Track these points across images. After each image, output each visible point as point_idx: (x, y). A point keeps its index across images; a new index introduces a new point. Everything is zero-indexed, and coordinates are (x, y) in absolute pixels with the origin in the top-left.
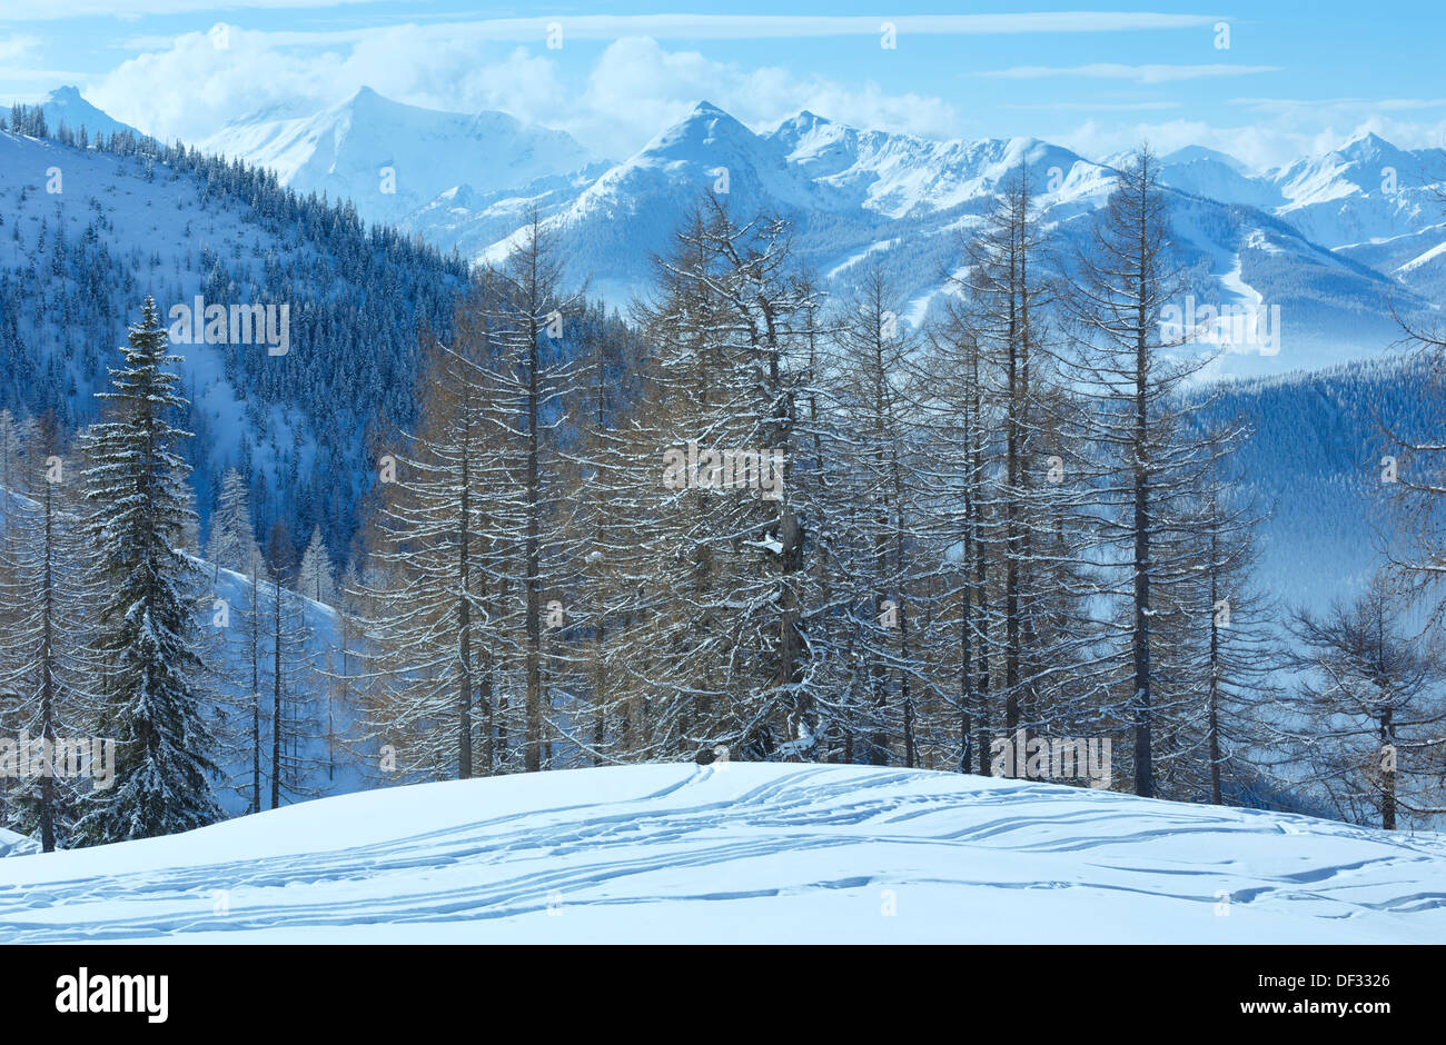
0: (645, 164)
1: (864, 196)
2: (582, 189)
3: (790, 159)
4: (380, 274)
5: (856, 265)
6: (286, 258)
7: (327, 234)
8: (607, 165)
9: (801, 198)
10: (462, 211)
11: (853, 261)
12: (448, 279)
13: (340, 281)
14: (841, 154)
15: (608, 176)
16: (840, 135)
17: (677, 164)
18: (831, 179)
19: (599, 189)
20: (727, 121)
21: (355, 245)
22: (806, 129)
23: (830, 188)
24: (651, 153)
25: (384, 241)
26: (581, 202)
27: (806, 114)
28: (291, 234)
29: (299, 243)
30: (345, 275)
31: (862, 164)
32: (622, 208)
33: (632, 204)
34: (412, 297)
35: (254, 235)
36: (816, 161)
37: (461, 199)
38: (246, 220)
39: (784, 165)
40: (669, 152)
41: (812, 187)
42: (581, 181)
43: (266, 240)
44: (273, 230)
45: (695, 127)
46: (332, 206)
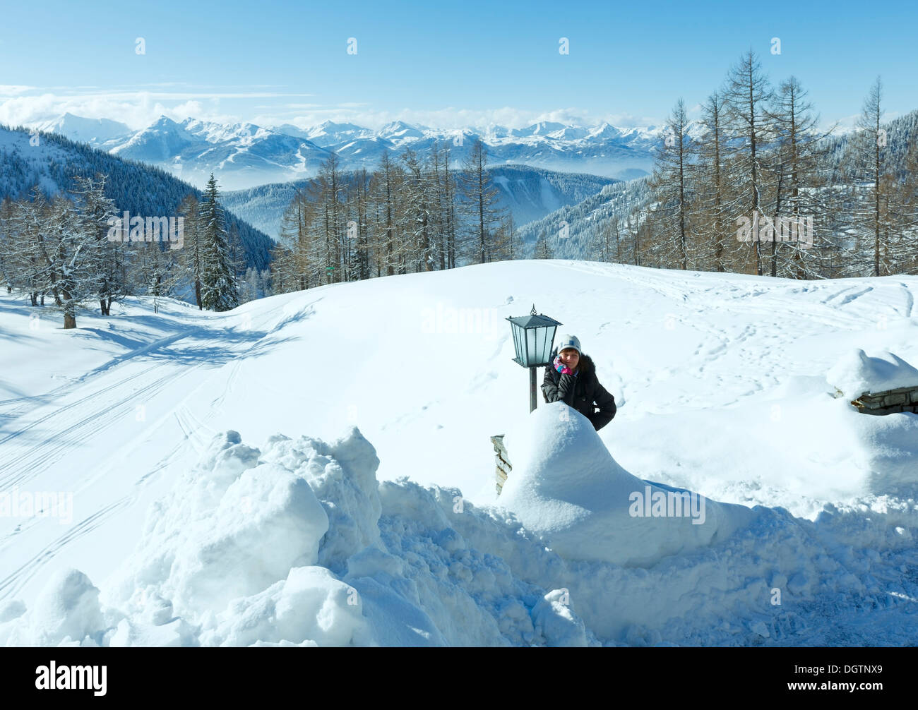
0: (148, 131)
1: (206, 138)
2: (130, 138)
3: (186, 129)
4: (99, 161)
5: (205, 155)
6: (72, 158)
7: (83, 151)
8: (137, 132)
9: (189, 139)
10: (97, 144)
11: (204, 153)
12: (117, 161)
13: (88, 163)
14: (199, 127)
15: (138, 134)
16: (199, 123)
17: (156, 131)
18: (197, 134)
19: (135, 137)
20: (169, 120)
21: (91, 154)
22: (189, 122)
23: (197, 136)
24: (149, 128)
25: (99, 153)
26: (131, 141)
27: (190, 118)
28: (72, 152)
29: (75, 154)
30: (89, 161)
31: (204, 130)
32: (142, 142)
33: (145, 141)
34: (108, 166)
35: (62, 152)
36: (193, 129)
37: (97, 141)
38: (60, 148)
39: (184, 130)
40: (154, 128)
41: (192, 136)
42: (130, 136)
43: (66, 153)
44: (67, 151)
45: (161, 122)
46: (83, 143)
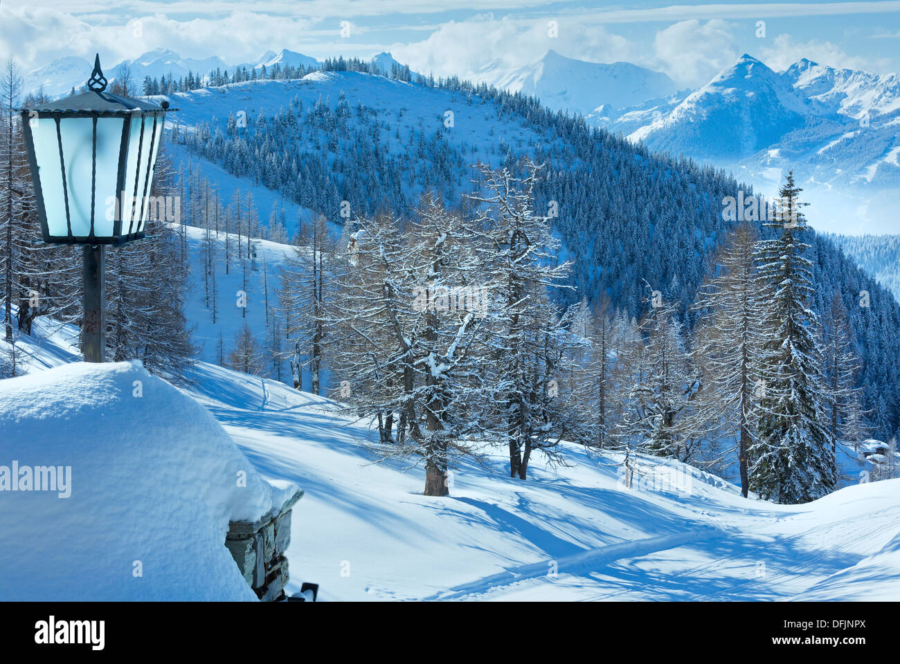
0: (712, 90)
1: (838, 106)
2: (674, 106)
3: (795, 86)
4: (600, 155)
5: (834, 146)
6: (548, 147)
7: (569, 133)
8: (688, 92)
9: (802, 109)
10: (606, 119)
11: (832, 144)
12: (637, 157)
13: (577, 160)
14: (825, 82)
15: (690, 98)
16: (824, 72)
17: (730, 90)
18: (819, 97)
19: (685, 105)
20: (759, 65)
21: (585, 138)
22: (804, 69)
23: (819, 102)
24: (715, 84)
25: (601, 137)
26: (675, 112)
27: (805, 60)
28: (549, 133)
29: (554, 138)
30: (580, 156)
31: (837, 89)
32: (699, 115)
33: (704, 113)
34: (618, 168)
35: (528, 134)
36: (810, 87)
37: (605, 112)
38: (524, 126)
39: (792, 90)
40: (725, 84)
41: (808, 102)
42: (674, 101)
43: (535, 137)
44: (539, 131)
45: (741, 68)
46: (571, 117)
